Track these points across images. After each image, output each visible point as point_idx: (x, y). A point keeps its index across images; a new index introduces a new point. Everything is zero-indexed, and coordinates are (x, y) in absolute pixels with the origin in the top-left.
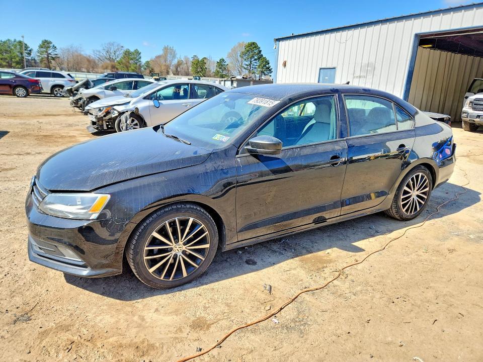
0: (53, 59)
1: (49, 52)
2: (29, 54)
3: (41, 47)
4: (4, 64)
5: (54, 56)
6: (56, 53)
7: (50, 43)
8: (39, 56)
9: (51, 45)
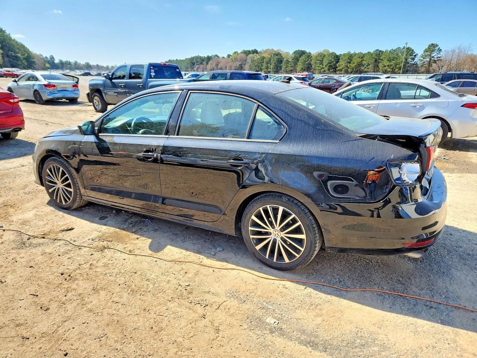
0: (435, 62)
1: (433, 55)
2: (413, 59)
3: (426, 51)
4: (389, 70)
5: (436, 59)
6: (439, 56)
7: (437, 45)
8: (421, 60)
9: (438, 48)
